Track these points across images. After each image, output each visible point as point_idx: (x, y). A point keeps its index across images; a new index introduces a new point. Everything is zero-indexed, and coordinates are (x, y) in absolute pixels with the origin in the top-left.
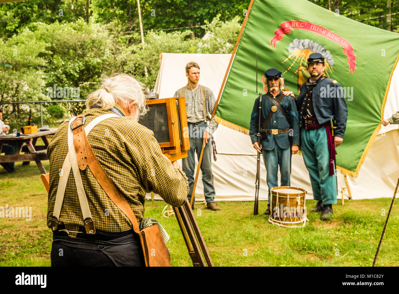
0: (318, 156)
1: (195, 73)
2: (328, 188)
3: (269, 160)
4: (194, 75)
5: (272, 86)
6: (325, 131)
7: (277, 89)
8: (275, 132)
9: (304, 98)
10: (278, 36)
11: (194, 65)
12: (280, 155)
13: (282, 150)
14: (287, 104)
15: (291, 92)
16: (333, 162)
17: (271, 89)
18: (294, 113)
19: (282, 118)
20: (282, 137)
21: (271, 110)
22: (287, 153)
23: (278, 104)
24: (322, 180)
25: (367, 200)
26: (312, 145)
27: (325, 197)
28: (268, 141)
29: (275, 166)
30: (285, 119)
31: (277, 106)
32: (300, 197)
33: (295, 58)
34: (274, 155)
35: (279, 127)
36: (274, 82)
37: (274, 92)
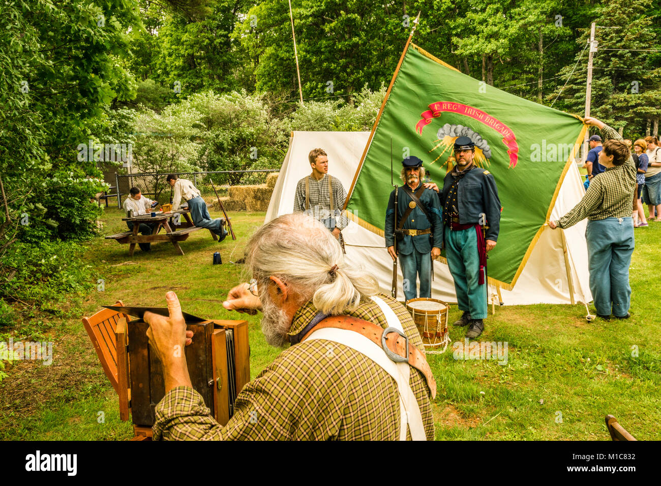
0: (466, 261)
1: (324, 162)
2: (477, 300)
3: (406, 266)
4: (323, 165)
5: (411, 178)
6: (475, 231)
7: (416, 181)
8: (413, 233)
9: (449, 192)
10: (425, 119)
11: (322, 153)
12: (418, 260)
13: (421, 255)
14: (428, 200)
15: (434, 185)
16: (484, 269)
17: (410, 181)
18: (437, 210)
19: (423, 216)
20: (421, 239)
21: (408, 207)
22: (426, 259)
23: (417, 199)
24: (470, 290)
25: (522, 307)
26: (459, 248)
27: (474, 310)
28: (405, 244)
29: (413, 272)
30: (426, 217)
31: (416, 202)
32: (440, 315)
33: (445, 146)
34: (412, 260)
35: (418, 228)
36: (413, 173)
37: (413, 184)
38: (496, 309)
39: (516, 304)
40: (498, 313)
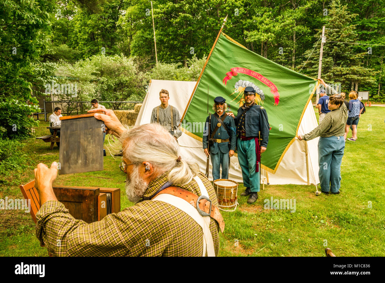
0: (249, 159)
2: (255, 181)
3: (214, 160)
5: (219, 109)
6: (254, 141)
7: (222, 111)
8: (219, 141)
9: (240, 118)
10: (228, 76)
12: (222, 157)
13: (223, 154)
14: (228, 122)
15: (232, 114)
17: (218, 111)
18: (233, 128)
19: (225, 131)
20: (224, 145)
21: (217, 126)
22: (226, 157)
23: (222, 121)
24: (251, 175)
25: (280, 186)
26: (245, 151)
27: (253, 187)
28: (214, 147)
29: (218, 164)
30: (227, 132)
31: (221, 123)
32: (233, 189)
33: (239, 92)
34: (218, 157)
35: (222, 138)
36: (220, 106)
37: (220, 113)
38: (265, 187)
39: (276, 184)
40: (266, 189)
